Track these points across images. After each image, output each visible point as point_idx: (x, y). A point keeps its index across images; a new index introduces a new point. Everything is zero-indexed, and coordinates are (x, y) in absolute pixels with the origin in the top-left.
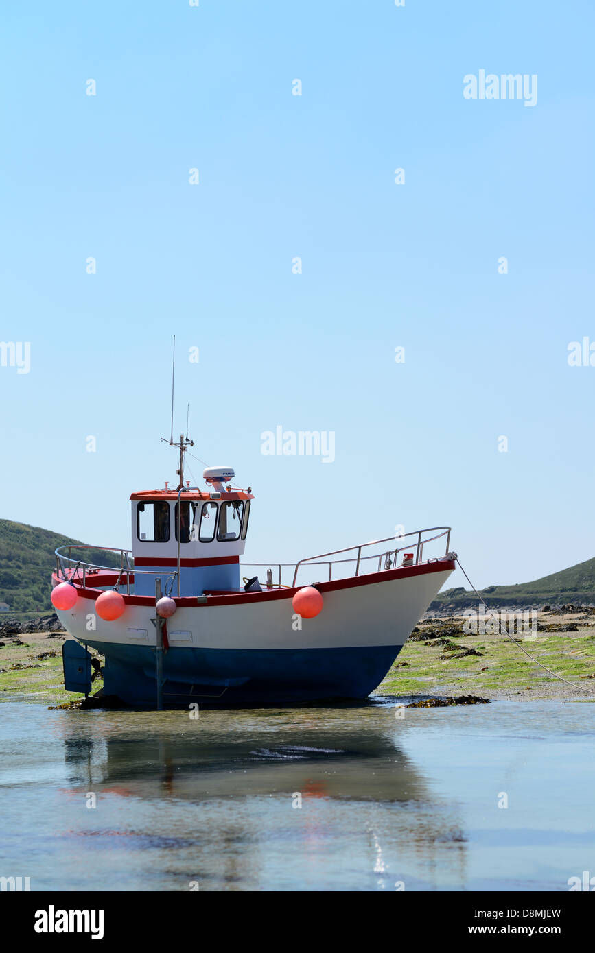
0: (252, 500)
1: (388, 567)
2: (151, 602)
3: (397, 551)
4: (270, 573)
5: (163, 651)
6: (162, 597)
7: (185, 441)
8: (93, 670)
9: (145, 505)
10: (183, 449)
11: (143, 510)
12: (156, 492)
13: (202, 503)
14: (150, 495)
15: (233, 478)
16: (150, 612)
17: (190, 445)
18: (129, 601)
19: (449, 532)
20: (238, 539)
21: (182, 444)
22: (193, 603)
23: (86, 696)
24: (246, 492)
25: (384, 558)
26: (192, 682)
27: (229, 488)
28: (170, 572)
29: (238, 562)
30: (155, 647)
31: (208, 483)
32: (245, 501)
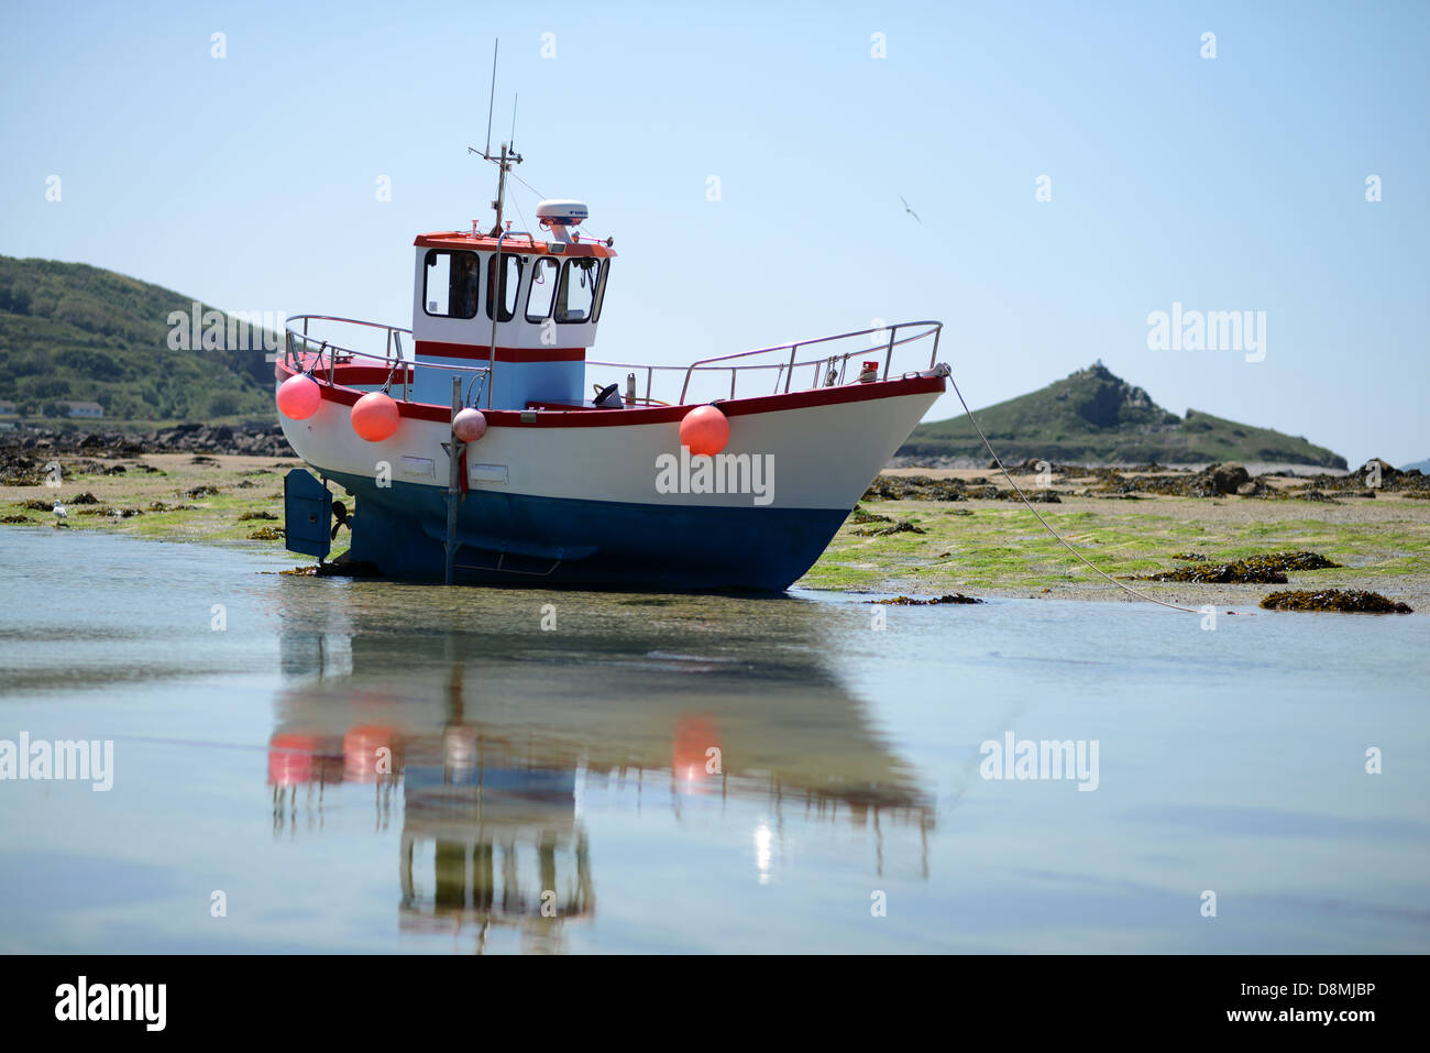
0: (612, 259)
1: (831, 383)
2: (444, 416)
3: (846, 356)
4: (631, 379)
5: (459, 496)
6: (461, 409)
7: (508, 156)
8: (334, 519)
9: (438, 256)
10: (505, 168)
11: (434, 263)
12: (456, 236)
13: (534, 258)
14: (447, 240)
15: (584, 221)
16: (442, 431)
17: (515, 162)
18: (408, 411)
19: (938, 330)
20: (587, 320)
21: (503, 159)
22: (513, 421)
23: (321, 561)
24: (604, 245)
25: (824, 366)
26: (502, 549)
27: (576, 236)
28: (478, 367)
29: (584, 358)
30: (446, 488)
31: (543, 226)
32: (602, 260)
